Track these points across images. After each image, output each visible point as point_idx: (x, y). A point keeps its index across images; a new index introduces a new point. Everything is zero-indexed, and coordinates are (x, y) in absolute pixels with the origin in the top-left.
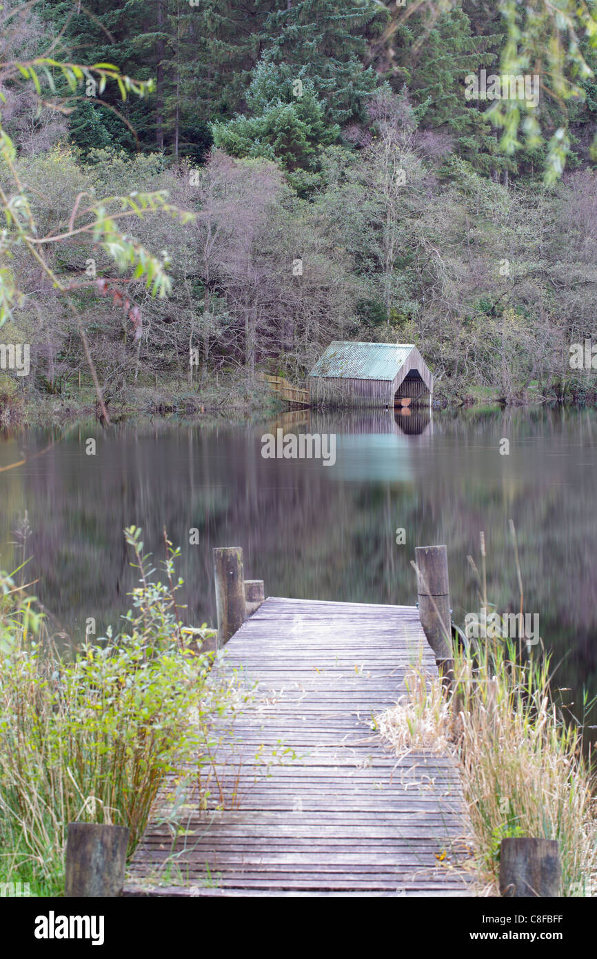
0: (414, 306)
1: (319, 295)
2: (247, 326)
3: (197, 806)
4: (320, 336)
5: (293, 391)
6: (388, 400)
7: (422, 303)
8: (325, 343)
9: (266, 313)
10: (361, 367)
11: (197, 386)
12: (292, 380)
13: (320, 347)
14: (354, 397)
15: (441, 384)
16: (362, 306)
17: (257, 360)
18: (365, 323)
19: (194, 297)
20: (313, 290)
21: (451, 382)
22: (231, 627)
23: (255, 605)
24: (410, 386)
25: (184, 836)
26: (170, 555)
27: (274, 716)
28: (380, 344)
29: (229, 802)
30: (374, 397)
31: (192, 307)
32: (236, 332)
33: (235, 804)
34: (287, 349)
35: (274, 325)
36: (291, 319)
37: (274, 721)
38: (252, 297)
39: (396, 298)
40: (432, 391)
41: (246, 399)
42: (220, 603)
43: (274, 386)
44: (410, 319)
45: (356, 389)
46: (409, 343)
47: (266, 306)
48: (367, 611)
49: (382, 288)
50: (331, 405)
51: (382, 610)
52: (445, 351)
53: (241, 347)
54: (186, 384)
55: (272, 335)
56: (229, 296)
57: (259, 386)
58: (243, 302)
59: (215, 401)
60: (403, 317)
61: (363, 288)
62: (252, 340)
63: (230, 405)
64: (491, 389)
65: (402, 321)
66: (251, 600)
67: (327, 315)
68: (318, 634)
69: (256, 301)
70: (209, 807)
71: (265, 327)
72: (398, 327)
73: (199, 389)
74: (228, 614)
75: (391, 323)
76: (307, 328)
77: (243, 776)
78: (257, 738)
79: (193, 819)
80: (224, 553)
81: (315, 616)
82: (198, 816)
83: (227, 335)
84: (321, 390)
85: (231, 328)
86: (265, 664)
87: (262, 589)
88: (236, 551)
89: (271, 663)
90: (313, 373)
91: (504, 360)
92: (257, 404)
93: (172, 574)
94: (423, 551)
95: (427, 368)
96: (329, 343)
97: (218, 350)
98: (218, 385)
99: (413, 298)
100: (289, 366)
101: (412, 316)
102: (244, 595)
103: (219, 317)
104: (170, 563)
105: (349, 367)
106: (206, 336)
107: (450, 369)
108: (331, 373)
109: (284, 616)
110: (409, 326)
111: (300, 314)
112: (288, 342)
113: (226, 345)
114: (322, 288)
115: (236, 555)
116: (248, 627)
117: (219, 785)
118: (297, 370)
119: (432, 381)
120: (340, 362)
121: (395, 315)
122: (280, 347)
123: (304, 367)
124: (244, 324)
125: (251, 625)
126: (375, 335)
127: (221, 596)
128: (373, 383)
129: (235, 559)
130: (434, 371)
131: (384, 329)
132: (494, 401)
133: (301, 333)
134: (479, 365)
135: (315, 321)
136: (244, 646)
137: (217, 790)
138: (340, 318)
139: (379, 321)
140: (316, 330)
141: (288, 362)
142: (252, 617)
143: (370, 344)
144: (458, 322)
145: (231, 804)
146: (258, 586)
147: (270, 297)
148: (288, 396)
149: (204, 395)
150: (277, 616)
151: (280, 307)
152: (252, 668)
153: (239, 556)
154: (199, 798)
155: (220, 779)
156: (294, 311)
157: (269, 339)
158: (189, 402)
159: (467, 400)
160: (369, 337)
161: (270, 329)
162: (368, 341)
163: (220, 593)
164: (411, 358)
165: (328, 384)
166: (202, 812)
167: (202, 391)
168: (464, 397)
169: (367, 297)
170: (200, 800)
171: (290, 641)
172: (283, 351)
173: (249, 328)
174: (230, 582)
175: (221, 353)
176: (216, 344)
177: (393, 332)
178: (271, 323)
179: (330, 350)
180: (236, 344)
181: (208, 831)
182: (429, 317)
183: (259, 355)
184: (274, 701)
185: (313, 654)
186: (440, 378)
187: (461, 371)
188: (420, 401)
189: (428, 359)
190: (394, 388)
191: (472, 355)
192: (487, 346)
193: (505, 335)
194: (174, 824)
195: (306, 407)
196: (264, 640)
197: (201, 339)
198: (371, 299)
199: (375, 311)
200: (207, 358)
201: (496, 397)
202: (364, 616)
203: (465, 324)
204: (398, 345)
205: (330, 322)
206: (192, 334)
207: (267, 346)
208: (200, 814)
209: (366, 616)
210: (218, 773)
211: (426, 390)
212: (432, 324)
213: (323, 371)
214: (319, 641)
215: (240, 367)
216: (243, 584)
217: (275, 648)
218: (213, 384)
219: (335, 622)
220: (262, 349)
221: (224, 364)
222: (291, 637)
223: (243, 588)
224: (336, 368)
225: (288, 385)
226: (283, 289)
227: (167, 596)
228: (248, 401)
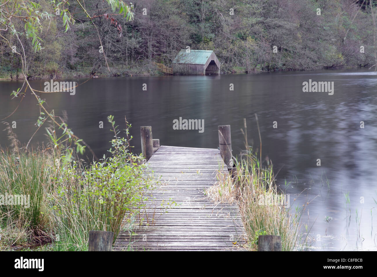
0: (213, 35)
1: (176, 31)
2: (148, 44)
3: (139, 224)
4: (177, 47)
5: (166, 69)
6: (203, 72)
7: (216, 34)
8: (178, 50)
9: (156, 38)
10: (192, 60)
11: (129, 67)
12: (166, 65)
13: (176, 52)
14: (190, 71)
15: (223, 66)
16: (193, 36)
17: (152, 57)
18: (194, 42)
19: (128, 32)
20: (174, 29)
21: (227, 65)
22: (148, 157)
23: (156, 148)
24: (211, 66)
25: (134, 236)
26: (128, 127)
27: (167, 190)
28: (200, 50)
29: (151, 223)
30: (197, 71)
31: (127, 36)
32: (145, 45)
33: (153, 223)
34: (164, 52)
35: (159, 43)
36: (165, 41)
37: (167, 192)
38: (150, 32)
39: (206, 32)
40: (219, 69)
41: (148, 72)
42: (143, 148)
43: (159, 67)
44: (211, 41)
45: (191, 68)
46: (210, 50)
47: (156, 36)
48: (199, 150)
49: (200, 28)
50: (181, 74)
51: (205, 150)
52: (225, 53)
53: (146, 52)
54: (125, 66)
55: (158, 47)
56: (141, 32)
57: (153, 67)
58: (147, 34)
59: (136, 73)
60: (208, 40)
61: (193, 29)
62: (151, 49)
63: (142, 74)
64: (242, 67)
65: (208, 42)
66: (154, 146)
67: (179, 39)
68: (181, 159)
69: (152, 34)
70: (143, 224)
71: (156, 44)
72: (206, 44)
73: (130, 68)
74: (146, 152)
75: (204, 43)
76: (171, 44)
77: (156, 213)
78: (160, 198)
79: (137, 229)
80: (144, 128)
81: (180, 153)
82: (139, 228)
83: (141, 47)
84: (177, 68)
85: (142, 44)
86: (162, 170)
87: (159, 142)
88: (150, 128)
89: (164, 170)
90: (174, 62)
91: (247, 56)
92: (153, 74)
93: (128, 134)
94: (221, 127)
95: (218, 60)
96: (180, 50)
97: (138, 53)
98: (138, 66)
99: (212, 32)
100: (165, 59)
101: (212, 39)
102: (152, 145)
103: (137, 40)
104: (127, 130)
105: (188, 59)
106: (132, 47)
107: (227, 60)
108: (181, 62)
109: (168, 153)
110: (211, 44)
111: (169, 39)
112: (164, 50)
113: (140, 51)
114: (177, 29)
115: (149, 129)
116: (154, 156)
117: (147, 216)
118: (168, 60)
119: (220, 65)
120: (184, 57)
121: (205, 39)
122: (161, 52)
123: (170, 60)
124: (147, 43)
125: (155, 156)
126: (198, 47)
127: (143, 145)
128: (197, 66)
129: (148, 131)
130: (220, 61)
131: (201, 45)
132: (243, 72)
133: (169, 46)
134: (237, 58)
135: (174, 42)
136: (153, 163)
137: (146, 218)
138: (184, 40)
139: (199, 41)
140: (175, 45)
141: (164, 58)
142: (156, 153)
143: (196, 50)
144: (229, 42)
145: (152, 224)
146: (157, 141)
147: (157, 32)
148: (165, 71)
149: (132, 70)
150: (165, 153)
151: (161, 36)
152: (157, 172)
153: (151, 130)
154: (139, 221)
155: (147, 214)
156: (166, 38)
157: (157, 49)
158: (126, 73)
159: (233, 72)
160: (196, 48)
161: (157, 45)
162: (195, 49)
163: (143, 143)
164: (212, 56)
165: (180, 66)
166: (141, 226)
167: (131, 69)
168: (232, 71)
169: (194, 32)
170: (140, 222)
171: (171, 162)
172: (162, 53)
173: (149, 44)
174: (147, 139)
175: (138, 54)
176: (136, 50)
177: (205, 46)
178: (158, 43)
179: (181, 53)
180: (144, 51)
181: (144, 234)
182: (219, 40)
183: (153, 55)
184: (166, 184)
185: (180, 166)
186: (223, 63)
187: (231, 61)
188: (215, 72)
189: (218, 56)
190: (205, 67)
191: (235, 54)
192: (241, 51)
193: (248, 46)
194: (130, 231)
195: (171, 75)
196: (161, 162)
197: (131, 48)
198: (196, 33)
199: (198, 38)
200: (133, 56)
201: (244, 71)
202: (198, 153)
203: (232, 43)
204: (206, 51)
205: (180, 42)
206: (127, 47)
207: (156, 51)
208: (140, 227)
209: (199, 153)
210: (146, 212)
211: (217, 68)
212: (220, 42)
213: (178, 61)
214: (182, 162)
215: (146, 60)
216: (152, 140)
217: (166, 164)
218: (136, 66)
219: (187, 155)
220: (155, 53)
221: (140, 58)
222: (171, 160)
223: (152, 142)
224: (183, 60)
225: (164, 67)
226: (162, 29)
227: (126, 143)
228: (149, 73)
